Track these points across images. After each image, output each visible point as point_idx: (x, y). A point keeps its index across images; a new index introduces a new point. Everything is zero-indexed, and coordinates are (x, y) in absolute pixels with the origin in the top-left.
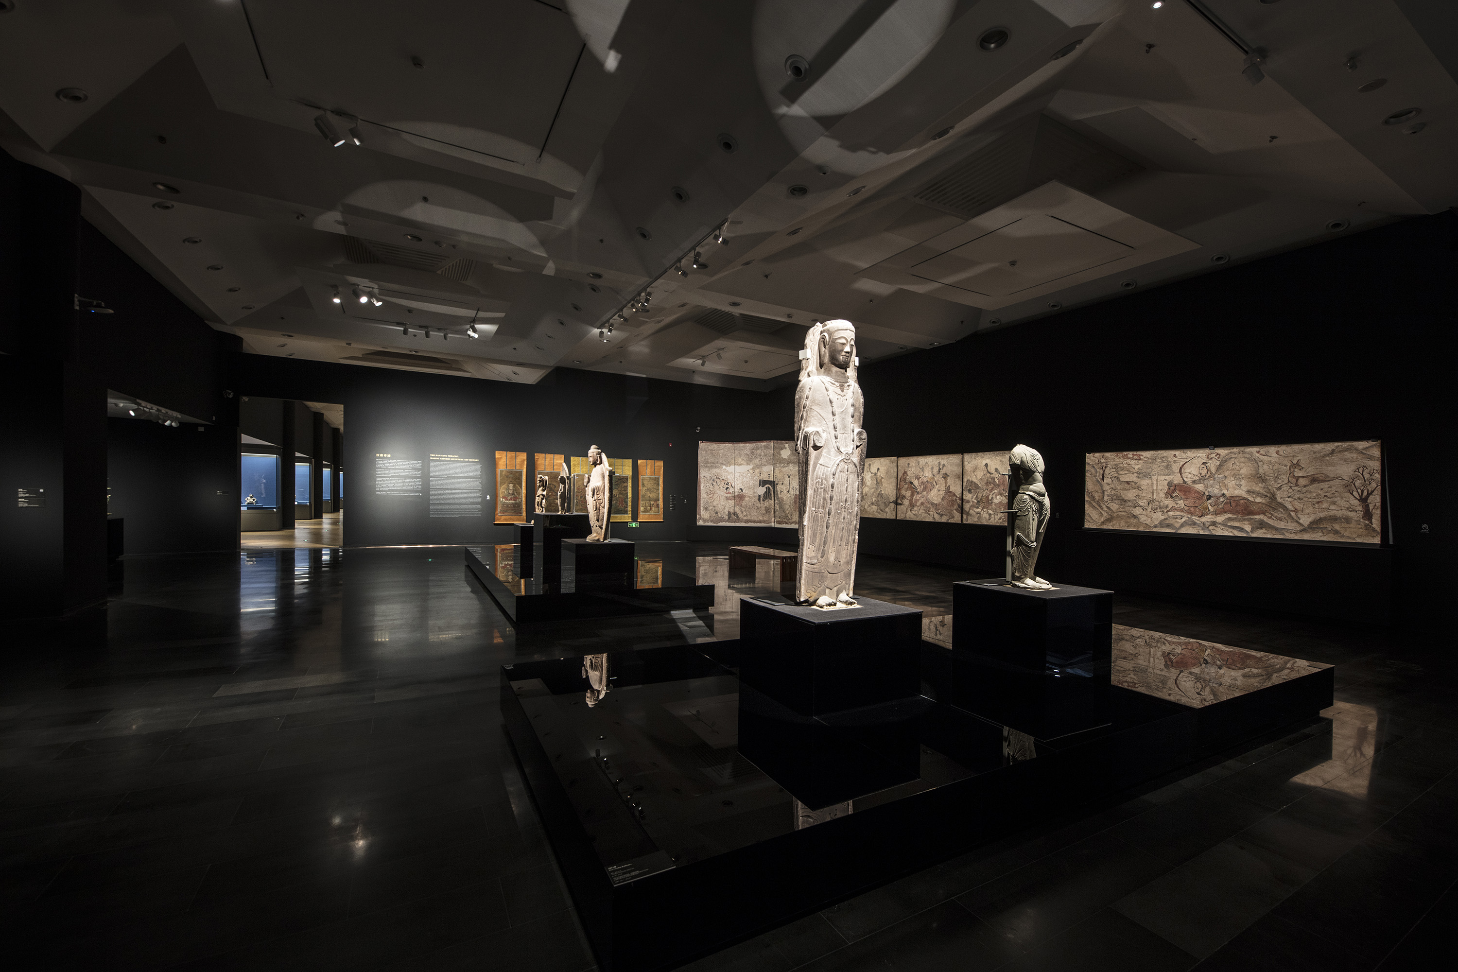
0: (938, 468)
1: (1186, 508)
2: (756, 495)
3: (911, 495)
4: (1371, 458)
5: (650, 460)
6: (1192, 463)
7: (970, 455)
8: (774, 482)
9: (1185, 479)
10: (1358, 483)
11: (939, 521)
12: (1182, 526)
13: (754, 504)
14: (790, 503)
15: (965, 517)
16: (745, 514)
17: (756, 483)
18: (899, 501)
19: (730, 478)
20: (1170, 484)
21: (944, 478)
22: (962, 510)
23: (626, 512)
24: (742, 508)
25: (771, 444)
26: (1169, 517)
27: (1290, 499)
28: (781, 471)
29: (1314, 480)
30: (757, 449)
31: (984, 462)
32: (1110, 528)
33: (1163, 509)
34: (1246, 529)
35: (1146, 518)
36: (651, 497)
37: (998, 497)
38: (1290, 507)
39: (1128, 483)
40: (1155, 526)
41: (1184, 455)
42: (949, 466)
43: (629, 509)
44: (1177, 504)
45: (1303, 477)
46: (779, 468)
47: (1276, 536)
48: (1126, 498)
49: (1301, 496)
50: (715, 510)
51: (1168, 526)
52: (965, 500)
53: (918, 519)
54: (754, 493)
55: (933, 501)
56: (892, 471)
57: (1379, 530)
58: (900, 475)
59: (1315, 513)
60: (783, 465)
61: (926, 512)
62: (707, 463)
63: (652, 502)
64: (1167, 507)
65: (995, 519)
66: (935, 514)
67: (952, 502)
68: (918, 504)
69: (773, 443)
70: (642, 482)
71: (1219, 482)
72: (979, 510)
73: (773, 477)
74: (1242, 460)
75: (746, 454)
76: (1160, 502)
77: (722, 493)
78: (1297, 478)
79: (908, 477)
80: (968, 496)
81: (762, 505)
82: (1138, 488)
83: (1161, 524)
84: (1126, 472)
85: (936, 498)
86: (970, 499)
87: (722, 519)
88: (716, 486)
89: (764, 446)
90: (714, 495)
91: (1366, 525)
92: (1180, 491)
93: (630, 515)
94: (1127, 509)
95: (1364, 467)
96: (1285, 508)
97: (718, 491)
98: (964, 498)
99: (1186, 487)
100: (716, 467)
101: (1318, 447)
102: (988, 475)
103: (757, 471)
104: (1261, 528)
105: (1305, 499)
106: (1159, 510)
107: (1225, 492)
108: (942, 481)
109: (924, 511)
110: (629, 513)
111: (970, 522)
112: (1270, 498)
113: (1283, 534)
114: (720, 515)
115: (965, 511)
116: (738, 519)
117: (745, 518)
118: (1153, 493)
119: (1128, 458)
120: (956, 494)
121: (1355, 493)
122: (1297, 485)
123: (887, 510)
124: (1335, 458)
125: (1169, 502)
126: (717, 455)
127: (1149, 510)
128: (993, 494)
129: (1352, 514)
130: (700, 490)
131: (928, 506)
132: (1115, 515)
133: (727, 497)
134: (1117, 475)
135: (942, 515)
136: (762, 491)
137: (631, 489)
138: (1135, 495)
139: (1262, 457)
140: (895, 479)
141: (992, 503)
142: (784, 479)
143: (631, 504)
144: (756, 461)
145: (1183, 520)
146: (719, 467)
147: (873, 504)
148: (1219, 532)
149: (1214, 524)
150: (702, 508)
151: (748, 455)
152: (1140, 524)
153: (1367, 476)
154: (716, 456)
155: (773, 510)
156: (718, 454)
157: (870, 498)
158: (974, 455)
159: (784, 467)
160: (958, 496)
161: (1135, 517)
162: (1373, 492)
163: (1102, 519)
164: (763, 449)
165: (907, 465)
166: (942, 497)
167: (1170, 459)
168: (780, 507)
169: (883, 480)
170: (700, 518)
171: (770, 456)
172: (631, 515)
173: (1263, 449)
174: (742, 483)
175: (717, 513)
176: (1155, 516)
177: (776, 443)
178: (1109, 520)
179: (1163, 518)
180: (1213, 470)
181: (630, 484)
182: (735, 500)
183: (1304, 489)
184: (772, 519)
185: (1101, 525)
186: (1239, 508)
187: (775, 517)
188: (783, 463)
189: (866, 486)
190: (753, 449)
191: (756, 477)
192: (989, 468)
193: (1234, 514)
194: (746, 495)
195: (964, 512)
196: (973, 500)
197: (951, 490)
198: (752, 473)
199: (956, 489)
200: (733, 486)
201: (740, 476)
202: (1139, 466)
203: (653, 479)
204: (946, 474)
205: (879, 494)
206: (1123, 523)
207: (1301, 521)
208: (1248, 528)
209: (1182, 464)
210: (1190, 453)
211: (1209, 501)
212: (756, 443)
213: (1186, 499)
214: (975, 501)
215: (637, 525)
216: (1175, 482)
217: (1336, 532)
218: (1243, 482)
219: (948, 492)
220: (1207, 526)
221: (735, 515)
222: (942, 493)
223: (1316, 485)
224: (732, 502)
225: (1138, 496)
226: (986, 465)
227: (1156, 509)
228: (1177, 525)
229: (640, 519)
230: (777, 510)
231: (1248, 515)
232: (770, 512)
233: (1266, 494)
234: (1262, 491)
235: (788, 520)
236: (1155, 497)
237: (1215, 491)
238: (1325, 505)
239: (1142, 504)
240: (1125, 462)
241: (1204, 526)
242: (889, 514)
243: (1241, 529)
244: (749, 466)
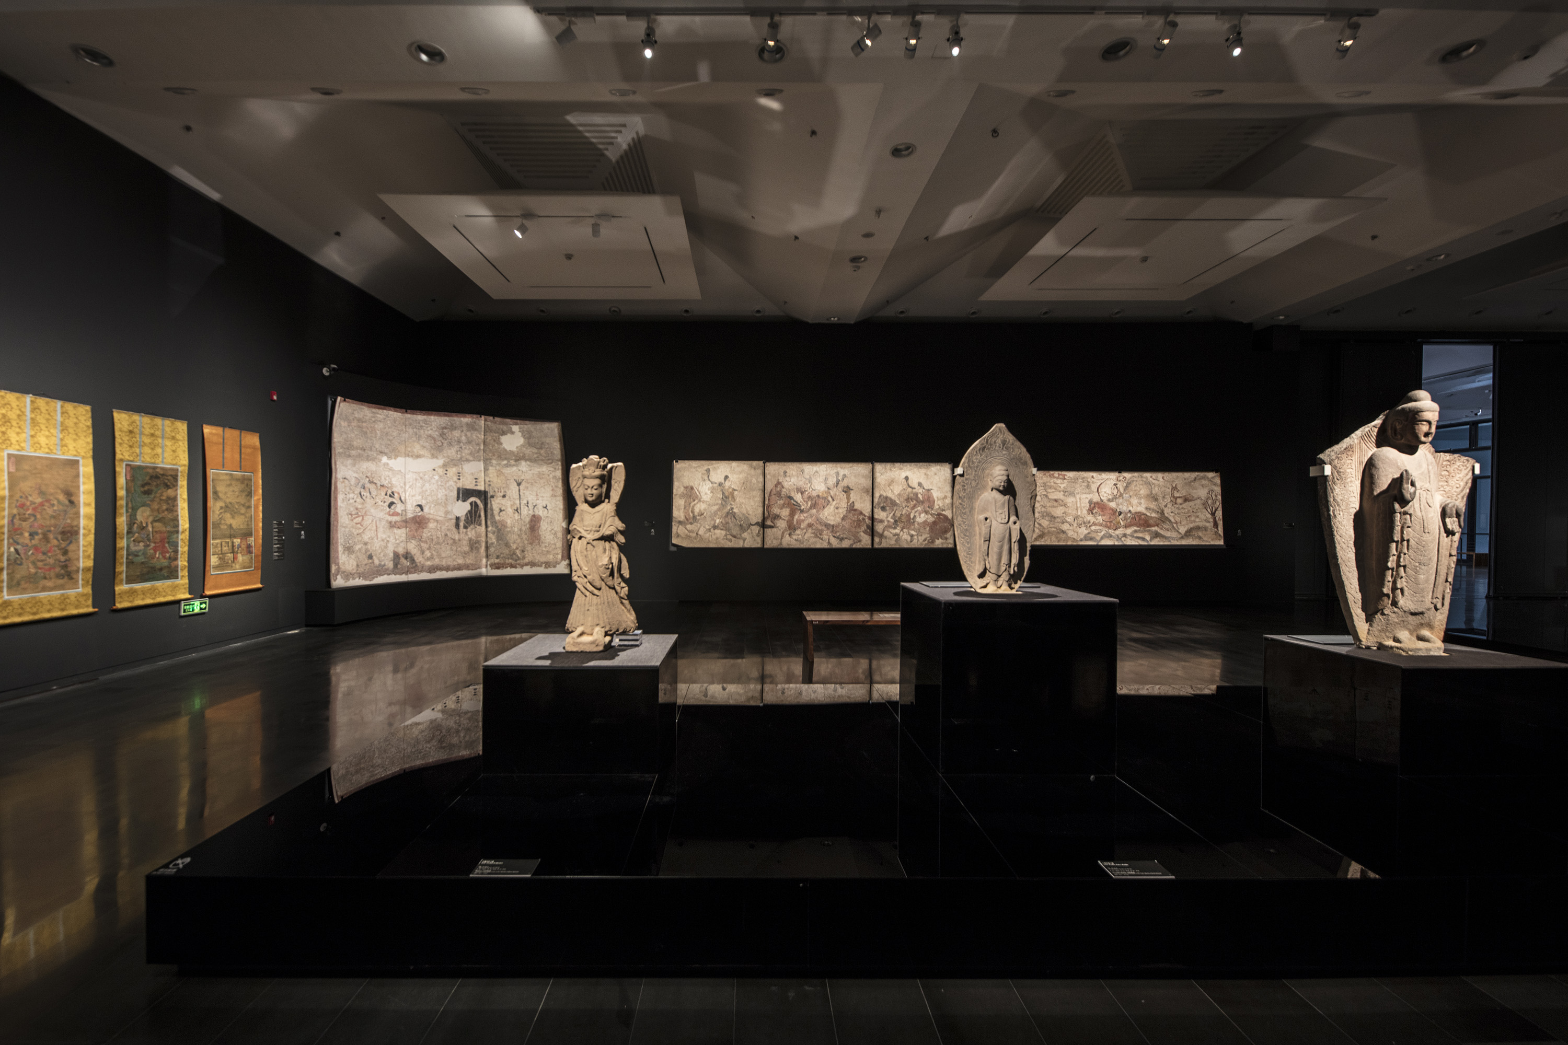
0: (835, 479)
1: (1104, 523)
2: (450, 517)
3: (790, 515)
4: (1215, 484)
5: (231, 428)
6: (1106, 484)
7: (883, 465)
8: (485, 493)
9: (1102, 497)
10: (1210, 502)
11: (838, 546)
12: (1102, 538)
13: (446, 535)
14: (521, 530)
15: (877, 540)
16: (429, 555)
17: (451, 494)
18: (769, 523)
19: (397, 483)
20: (1090, 502)
21: (845, 492)
22: (872, 532)
23: (172, 573)
24: (422, 544)
25: (481, 421)
26: (1092, 531)
27: (1173, 514)
28: (500, 474)
29: (1186, 500)
30: (453, 428)
31: (904, 475)
32: (1043, 543)
33: (1086, 524)
34: (1145, 539)
35: (1072, 533)
36: (234, 527)
37: (923, 515)
38: (1173, 520)
39: (1056, 501)
40: (1081, 540)
41: (1100, 477)
42: (853, 478)
43: (183, 562)
44: (1097, 519)
45: (1179, 497)
46: (498, 468)
47: (1166, 543)
48: (1055, 515)
49: (1179, 511)
50: (367, 550)
51: (1091, 539)
52: (876, 519)
53: (802, 546)
54: (447, 513)
55: (828, 522)
56: (754, 480)
57: (1222, 535)
58: (769, 486)
59: (1187, 524)
60: (505, 462)
61: (816, 536)
62: (351, 447)
63: (237, 541)
64: (1089, 522)
65: (918, 540)
66: (831, 537)
67: (859, 523)
68: (803, 525)
69: (485, 420)
70: (214, 487)
71: (1126, 500)
72: (897, 531)
73: (483, 483)
74: (1141, 483)
75: (430, 436)
76: (1083, 519)
77: (381, 515)
78: (1176, 498)
79: (784, 490)
80: (880, 514)
81: (462, 536)
82: (1065, 505)
83: (1086, 538)
84: (1054, 490)
85: (832, 518)
86: (884, 519)
87: (381, 570)
88: (368, 500)
89: (467, 424)
90: (366, 518)
91: (1216, 532)
92: (1099, 508)
93: (183, 580)
94: (1057, 525)
95: (1212, 490)
96: (1170, 521)
97: (372, 510)
98: (876, 516)
99: (1103, 505)
100: (368, 459)
101: (1187, 475)
102: (910, 490)
103: (453, 471)
104: (1156, 537)
105: (1182, 514)
106: (1083, 525)
107: (1131, 508)
108: (843, 496)
109: (813, 535)
110: (180, 574)
111: (885, 545)
112: (1161, 513)
113: (1170, 541)
114: (377, 562)
115: (878, 532)
116: (414, 567)
117: (429, 563)
118: (1077, 509)
119: (1054, 477)
120: (864, 512)
121: (1208, 509)
122: (1176, 504)
123: (745, 535)
124: (1196, 484)
125: (1090, 518)
126: (371, 432)
127: (1075, 525)
128: (916, 512)
129: (1208, 524)
130: (336, 509)
131: (820, 528)
132: (1046, 531)
133: (390, 522)
134: (1045, 493)
135: (842, 539)
136: (462, 509)
137: (186, 505)
138: (1063, 511)
139: (1154, 481)
140: (761, 491)
141: (914, 522)
142: (507, 486)
143: (186, 549)
144: (449, 451)
145: (1102, 533)
146: (374, 459)
147: (715, 527)
148: (1130, 542)
149: (1125, 535)
150: (340, 549)
151: (434, 439)
152: (1068, 538)
153: (1214, 497)
154: (369, 435)
155: (483, 545)
156: (373, 430)
157: (708, 519)
158: (888, 465)
159: (507, 466)
160: (867, 515)
161: (1064, 532)
162: (1217, 508)
163: (1035, 536)
164: (465, 429)
165: (782, 474)
166: (842, 516)
167: (1089, 480)
168: (499, 538)
169: (736, 493)
170: (338, 570)
171: (478, 444)
172: (186, 581)
173: (1154, 475)
174: (422, 493)
175: (370, 557)
176: (1080, 531)
177: (491, 421)
178: (1041, 536)
179: (1086, 532)
180: (1122, 491)
181: (182, 493)
182: (406, 527)
183: (1181, 507)
184: (481, 560)
185: (1034, 541)
186: (1141, 522)
187: (487, 556)
188: (506, 459)
189: (700, 501)
190: (446, 428)
191: (451, 483)
192: (910, 482)
193: (1138, 527)
194: (431, 516)
195: (875, 533)
196: (889, 519)
197: (855, 508)
198: (441, 474)
199: (864, 506)
200: (403, 498)
201: (416, 479)
202: (1065, 485)
203: (238, 480)
204: (848, 487)
205: (728, 513)
206: (1053, 538)
207: (1180, 531)
208: (1148, 538)
209: (1099, 484)
210: (1105, 476)
211: (1121, 517)
212: (452, 416)
213: (1102, 516)
214: (892, 520)
215: (203, 606)
216: (1095, 500)
217: (1200, 538)
218: (1143, 501)
219: (851, 509)
220: (1120, 537)
221: (406, 558)
222: (842, 511)
223: (1187, 503)
224: (401, 533)
225: (1065, 513)
226: (907, 478)
227: (1081, 524)
228: (1098, 538)
229: (210, 589)
230: (492, 544)
231: (1147, 527)
232: (478, 549)
233: (1158, 510)
234: (1155, 508)
235: (516, 560)
236: (1079, 513)
237: (1124, 508)
238: (1193, 518)
239: (1069, 520)
240: (1052, 481)
241: (1119, 539)
242: (750, 540)
243: (1143, 539)
244: (435, 460)
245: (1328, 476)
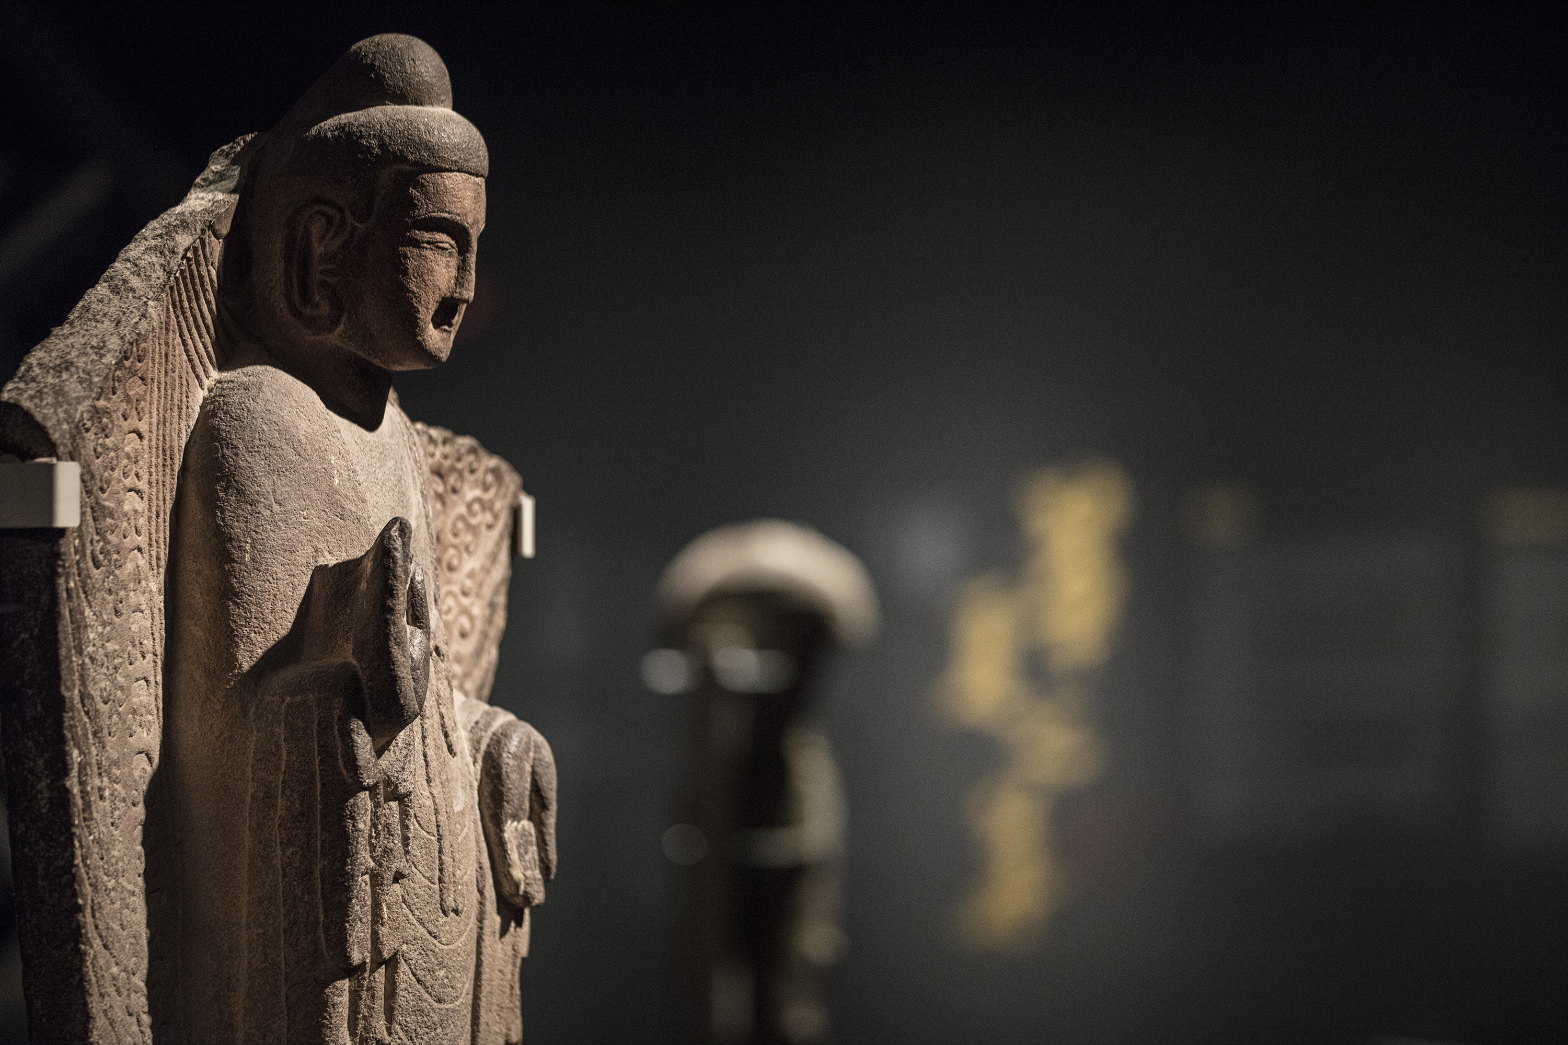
245: (62, 532)
